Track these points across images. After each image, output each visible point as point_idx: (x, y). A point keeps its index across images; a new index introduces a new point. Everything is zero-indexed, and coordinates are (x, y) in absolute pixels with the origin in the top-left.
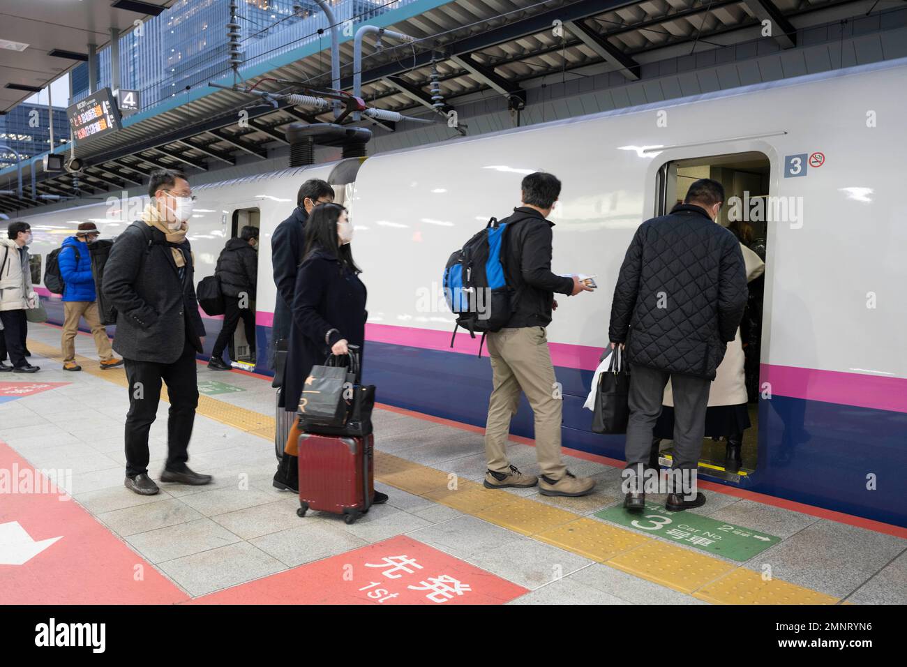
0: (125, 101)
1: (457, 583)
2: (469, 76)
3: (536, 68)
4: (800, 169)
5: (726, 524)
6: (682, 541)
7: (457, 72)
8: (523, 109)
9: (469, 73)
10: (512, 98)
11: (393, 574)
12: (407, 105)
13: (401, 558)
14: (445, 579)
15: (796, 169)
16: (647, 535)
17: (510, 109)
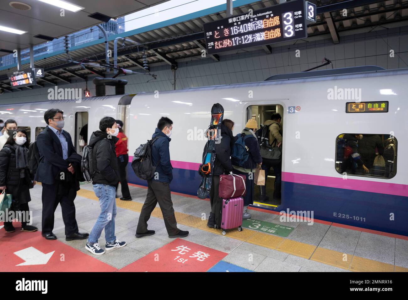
0: (38, 73)
1: (204, 253)
2: (157, 56)
3: (181, 55)
4: (293, 111)
5: (277, 224)
6: (266, 232)
7: (152, 55)
8: (176, 69)
9: (156, 55)
10: (173, 66)
11: (182, 252)
12: (131, 65)
13: (182, 246)
14: (200, 253)
15: (292, 111)
16: (255, 230)
17: (172, 69)
